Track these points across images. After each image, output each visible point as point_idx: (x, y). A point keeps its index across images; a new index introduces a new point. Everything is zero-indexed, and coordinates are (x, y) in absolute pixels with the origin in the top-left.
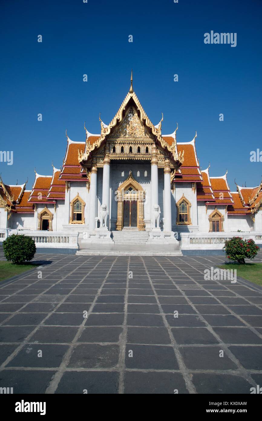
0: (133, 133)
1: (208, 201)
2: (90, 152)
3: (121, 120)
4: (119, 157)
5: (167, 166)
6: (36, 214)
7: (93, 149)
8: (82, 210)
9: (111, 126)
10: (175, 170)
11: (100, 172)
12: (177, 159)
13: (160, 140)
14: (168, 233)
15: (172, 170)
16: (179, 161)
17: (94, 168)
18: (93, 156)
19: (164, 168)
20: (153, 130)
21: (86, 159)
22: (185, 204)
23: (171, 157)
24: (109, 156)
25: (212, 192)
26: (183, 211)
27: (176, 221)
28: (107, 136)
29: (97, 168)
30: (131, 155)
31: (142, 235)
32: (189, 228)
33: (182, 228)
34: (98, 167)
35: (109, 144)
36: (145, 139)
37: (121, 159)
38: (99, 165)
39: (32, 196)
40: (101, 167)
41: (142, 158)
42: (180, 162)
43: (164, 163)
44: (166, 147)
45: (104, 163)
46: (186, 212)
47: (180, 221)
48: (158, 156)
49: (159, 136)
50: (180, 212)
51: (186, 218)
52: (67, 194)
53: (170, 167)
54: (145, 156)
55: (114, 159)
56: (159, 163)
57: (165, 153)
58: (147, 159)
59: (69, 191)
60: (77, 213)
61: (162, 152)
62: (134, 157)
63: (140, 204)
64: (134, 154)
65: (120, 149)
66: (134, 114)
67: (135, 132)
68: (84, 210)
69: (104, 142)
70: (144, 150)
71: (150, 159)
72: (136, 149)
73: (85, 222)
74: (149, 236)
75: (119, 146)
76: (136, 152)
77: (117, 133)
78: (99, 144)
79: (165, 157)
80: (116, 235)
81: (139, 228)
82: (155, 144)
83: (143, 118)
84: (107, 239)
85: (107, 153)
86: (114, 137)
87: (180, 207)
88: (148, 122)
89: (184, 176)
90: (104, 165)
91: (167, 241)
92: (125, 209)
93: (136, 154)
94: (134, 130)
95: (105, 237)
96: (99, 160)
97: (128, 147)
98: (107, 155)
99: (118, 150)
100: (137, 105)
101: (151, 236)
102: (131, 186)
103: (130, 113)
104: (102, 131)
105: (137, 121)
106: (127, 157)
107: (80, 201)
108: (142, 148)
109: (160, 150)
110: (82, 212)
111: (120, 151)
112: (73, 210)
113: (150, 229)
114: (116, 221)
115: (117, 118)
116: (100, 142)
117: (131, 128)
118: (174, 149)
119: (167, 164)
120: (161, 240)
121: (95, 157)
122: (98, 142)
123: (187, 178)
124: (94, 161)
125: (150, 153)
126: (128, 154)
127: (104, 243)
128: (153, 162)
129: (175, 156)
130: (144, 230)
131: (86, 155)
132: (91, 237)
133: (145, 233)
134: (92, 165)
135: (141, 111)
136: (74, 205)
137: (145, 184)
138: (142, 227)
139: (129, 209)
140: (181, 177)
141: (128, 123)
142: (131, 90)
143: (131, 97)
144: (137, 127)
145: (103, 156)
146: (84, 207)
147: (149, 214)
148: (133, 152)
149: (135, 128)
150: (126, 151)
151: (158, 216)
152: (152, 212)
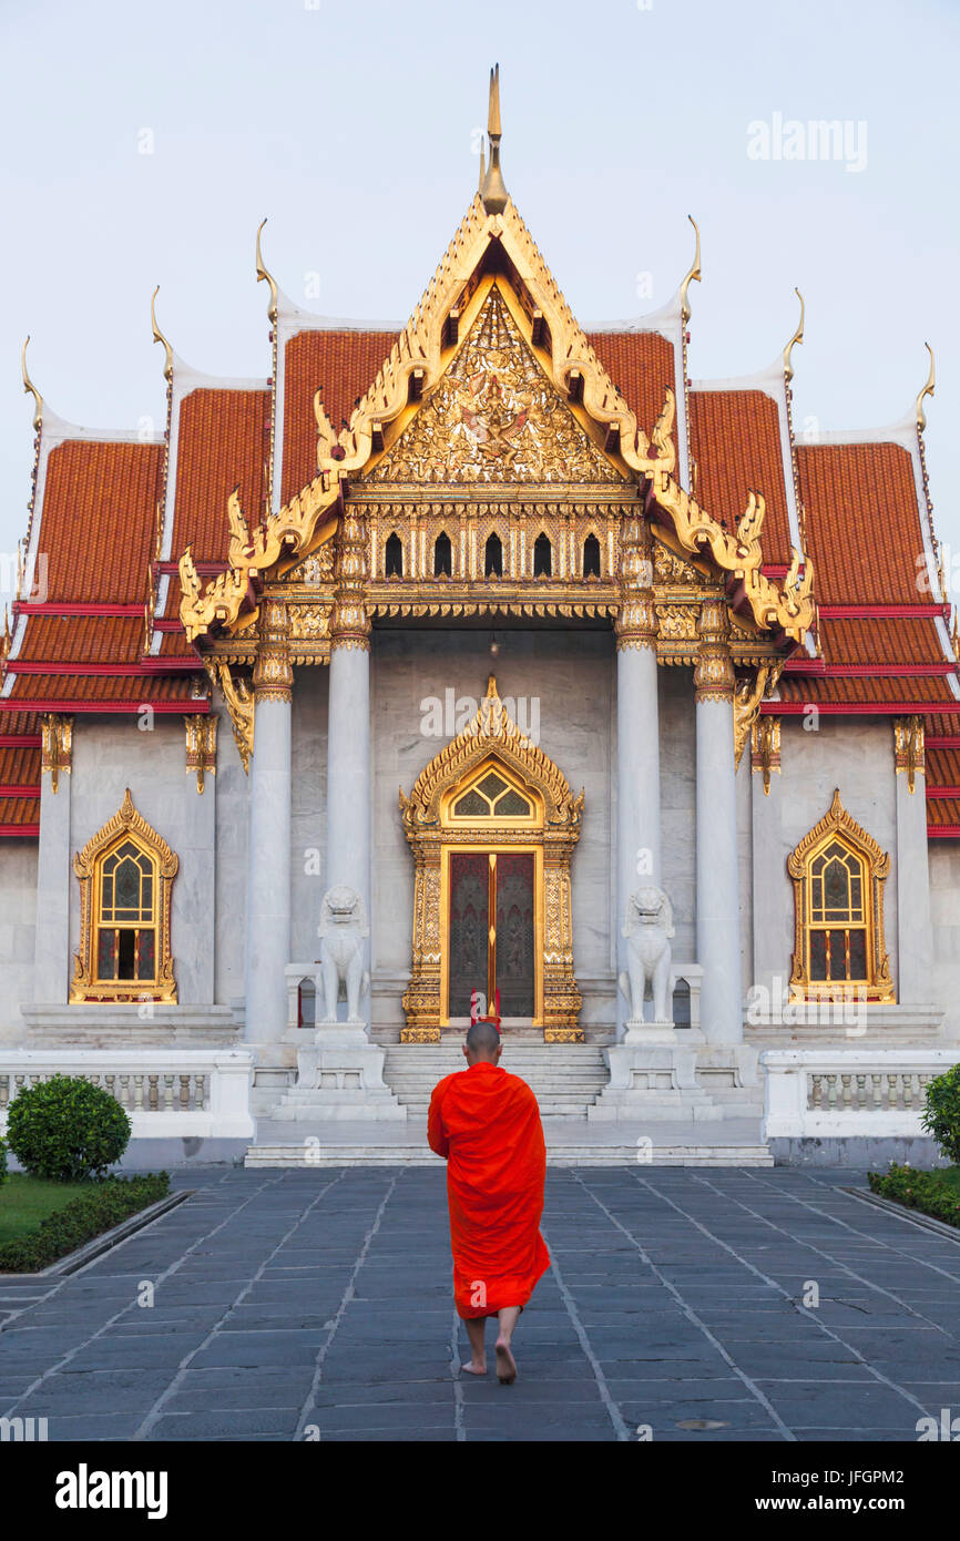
0: (506, 452)
2: (252, 580)
3: (432, 380)
4: (421, 599)
5: (712, 653)
7: (269, 557)
8: (156, 909)
9: (373, 421)
10: (762, 677)
11: (310, 686)
12: (772, 617)
13: (666, 499)
14: (719, 1052)
15: (744, 674)
16: (783, 629)
17: (274, 669)
18: (266, 593)
19: (693, 667)
20: (626, 443)
21: (234, 613)
23: (738, 599)
24: (364, 595)
26: (837, 906)
27: (786, 973)
28: (350, 483)
29: (294, 666)
30: (494, 588)
31: (567, 1069)
34: (301, 660)
35: (363, 519)
36: (577, 489)
37: (434, 609)
40: (319, 659)
41: (561, 608)
42: (789, 633)
43: (692, 634)
44: (705, 548)
45: (337, 635)
46: (857, 916)
48: (660, 592)
49: (659, 480)
50: (815, 917)
51: (859, 956)
53: (732, 659)
54: (577, 592)
55: (394, 610)
56: (664, 634)
57: (698, 572)
58: (590, 611)
59: (64, 781)
60: (122, 931)
61: (681, 566)
62: (515, 599)
63: (553, 876)
64: (512, 582)
65: (428, 553)
66: (513, 334)
67: (516, 443)
68: (170, 908)
69: (335, 513)
70: (573, 556)
71: (613, 611)
72: (528, 553)
73: (176, 989)
74: (609, 1070)
75: (423, 535)
76: (528, 570)
77: (411, 450)
78: (305, 530)
79: (701, 596)
80: (415, 1069)
81: (544, 1028)
82: (639, 517)
83: (569, 372)
84: (362, 1092)
85: (349, 578)
86: (393, 475)
87: (816, 883)
88: (600, 395)
89: (839, 672)
90: (333, 648)
91: (709, 1100)
92: (461, 909)
93: (524, 583)
94: (514, 432)
95: (352, 1081)
96: (302, 617)
97: (478, 538)
98: (350, 585)
99: (419, 558)
100: (531, 287)
101: (619, 1077)
102: (498, 766)
103: (488, 323)
104: (323, 449)
105: (531, 375)
106: (471, 599)
107: (144, 849)
108: (563, 545)
109: (667, 557)
110: (154, 924)
111: (427, 563)
112: (99, 909)
113: (612, 1030)
114: (403, 987)
115: (410, 366)
116: (309, 514)
117: (497, 422)
118: (754, 557)
119: (712, 639)
120: (675, 1096)
121: (279, 603)
122: (297, 518)
123: (859, 687)
124: (274, 623)
125: (611, 574)
126: (476, 581)
127: (346, 1113)
128: (628, 632)
129: (761, 596)
130: (578, 1037)
131: (230, 594)
132: (263, 1079)
133: (586, 1054)
134: (263, 647)
135: (556, 326)
136: (99, 875)
137: (584, 754)
138: (566, 1018)
139: (484, 913)
140: (821, 683)
141: (475, 385)
142: (494, 194)
143: (489, 239)
144: (532, 415)
145: (328, 594)
146: (172, 887)
147: (607, 936)
148: (507, 572)
149: (520, 419)
150: (463, 560)
151: (660, 957)
152: (625, 932)
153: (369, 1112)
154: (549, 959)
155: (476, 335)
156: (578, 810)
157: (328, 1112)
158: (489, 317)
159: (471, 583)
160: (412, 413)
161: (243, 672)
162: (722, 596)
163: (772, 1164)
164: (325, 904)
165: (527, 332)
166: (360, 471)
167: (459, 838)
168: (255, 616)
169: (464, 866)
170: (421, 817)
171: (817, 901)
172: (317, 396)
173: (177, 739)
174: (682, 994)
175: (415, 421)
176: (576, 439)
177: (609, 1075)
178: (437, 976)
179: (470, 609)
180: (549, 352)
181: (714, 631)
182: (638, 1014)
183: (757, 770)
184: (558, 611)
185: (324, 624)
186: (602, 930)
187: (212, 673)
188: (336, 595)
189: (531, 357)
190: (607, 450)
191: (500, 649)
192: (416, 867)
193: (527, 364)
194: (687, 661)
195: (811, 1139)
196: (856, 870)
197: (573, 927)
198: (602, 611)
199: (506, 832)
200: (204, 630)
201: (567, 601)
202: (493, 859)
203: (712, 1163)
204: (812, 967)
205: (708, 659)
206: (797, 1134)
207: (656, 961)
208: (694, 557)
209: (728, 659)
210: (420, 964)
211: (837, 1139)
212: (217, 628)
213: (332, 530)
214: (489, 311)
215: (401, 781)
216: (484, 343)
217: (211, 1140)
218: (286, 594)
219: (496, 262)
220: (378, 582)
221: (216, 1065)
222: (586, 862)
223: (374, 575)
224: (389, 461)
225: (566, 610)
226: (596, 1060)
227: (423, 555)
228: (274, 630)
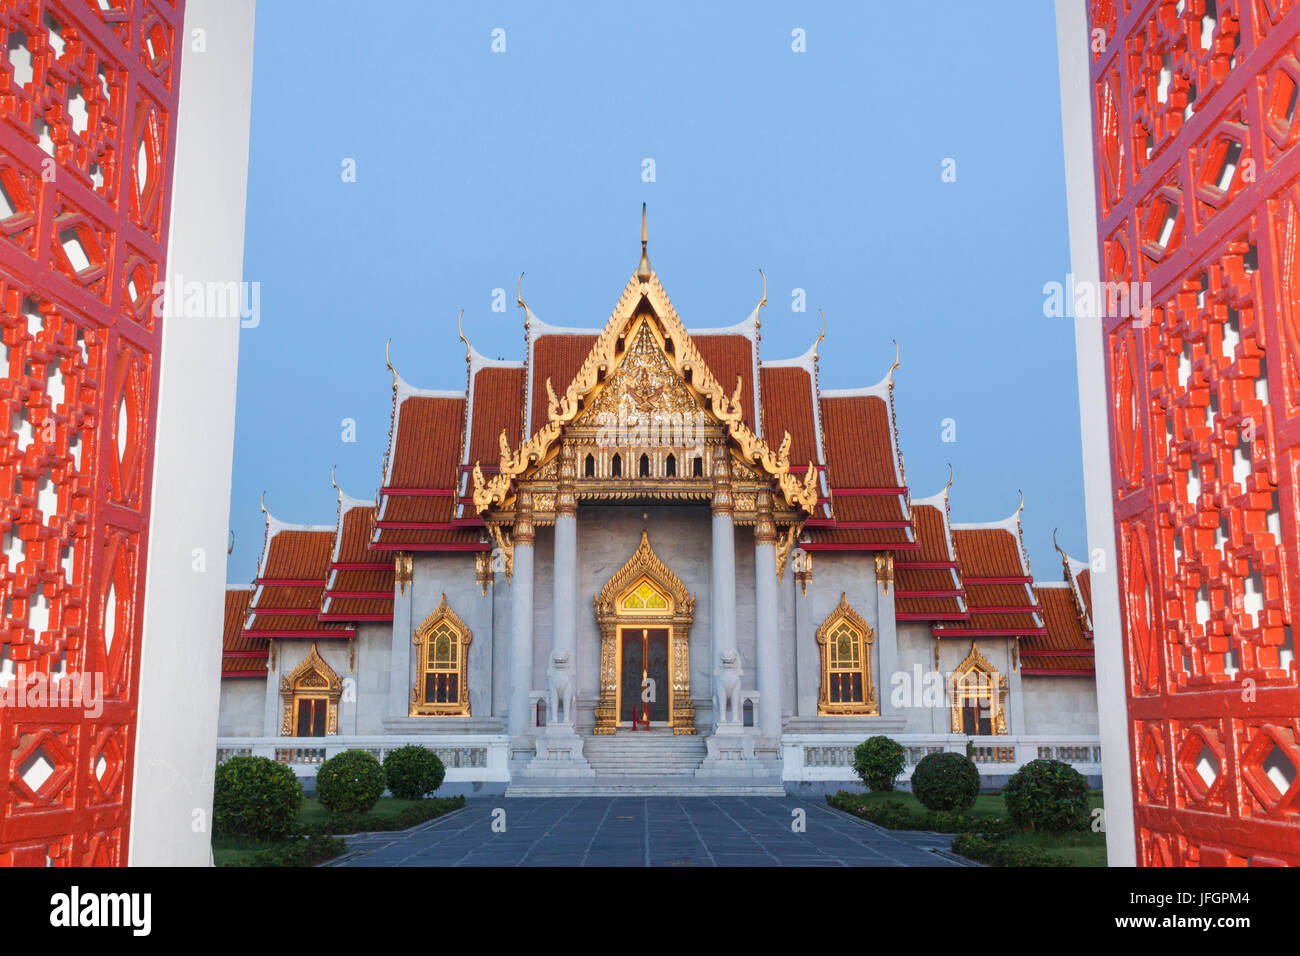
0: (651, 410)
1: (942, 622)
2: (513, 480)
3: (611, 371)
4: (605, 490)
5: (764, 518)
6: (274, 680)
7: (522, 467)
8: (459, 662)
9: (579, 394)
10: (791, 531)
11: (544, 537)
12: (795, 499)
13: (737, 436)
14: (769, 739)
15: (782, 529)
16: (801, 506)
17: (525, 528)
18: (520, 487)
19: (753, 526)
20: (715, 405)
21: (503, 498)
22: (852, 633)
23: (777, 490)
24: (574, 488)
25: (959, 586)
26: (844, 659)
27: (816, 698)
28: (565, 428)
29: (535, 526)
30: (645, 484)
31: (685, 749)
33: (839, 725)
34: (539, 523)
35: (573, 446)
37: (612, 495)
38: (542, 519)
39: (258, 609)
40: (549, 523)
41: (681, 494)
42: (804, 508)
43: (753, 508)
44: (759, 462)
45: (559, 509)
46: (856, 665)
47: (834, 699)
48: (735, 485)
49: (733, 425)
50: (833, 666)
51: (858, 688)
52: (401, 601)
53: (775, 522)
54: (690, 485)
55: (590, 496)
56: (737, 508)
58: (697, 496)
59: (407, 589)
60: (439, 674)
61: (746, 471)
62: (656, 489)
63: (678, 642)
64: (654, 480)
65: (608, 464)
66: (655, 345)
67: (656, 405)
68: (467, 662)
69: (558, 443)
70: (687, 466)
71: (710, 495)
72: (663, 464)
73: (470, 708)
74: (706, 749)
75: (606, 454)
76: (663, 474)
77: (599, 409)
78: (542, 453)
79: (758, 487)
80: (601, 749)
81: (675, 726)
82: (723, 445)
83: (684, 368)
84: (572, 762)
85: (566, 478)
86: (589, 422)
87: (833, 646)
88: (702, 380)
89: (843, 526)
90: (556, 517)
91: (762, 766)
92: (628, 660)
93: (661, 481)
94: (654, 399)
95: (565, 755)
96: (540, 499)
97: (636, 455)
98: (566, 482)
99: (603, 468)
100: (664, 321)
101: (713, 752)
102: (648, 581)
103: (641, 340)
104: (552, 409)
105: (664, 368)
106: (632, 490)
107: (452, 628)
108: (682, 460)
109: (739, 466)
110: (458, 671)
111: (608, 470)
112: (426, 662)
113: (711, 729)
114: (595, 704)
115: (598, 365)
116: (544, 444)
117: (645, 393)
118: (785, 466)
119: (764, 511)
120: (743, 764)
121: (527, 492)
122: (537, 445)
123: (855, 534)
124: (524, 503)
125: (709, 475)
126: (636, 480)
127: (562, 773)
128: (717, 507)
129: (789, 486)
130: (692, 733)
131: (501, 487)
132: (517, 756)
133: (695, 741)
134: (518, 516)
135: (677, 342)
136: (427, 642)
137: (695, 574)
138: (686, 721)
139: (641, 662)
140: (833, 532)
141: (634, 374)
142: (644, 272)
143: (641, 297)
144: (665, 389)
145: (554, 487)
146: (468, 649)
147: (708, 676)
148: (652, 474)
149: (659, 392)
150: (627, 468)
151: (735, 685)
152: (716, 673)
153: (575, 773)
154: (676, 688)
155: (635, 346)
156: (692, 605)
157: (552, 773)
158: (642, 335)
159: (632, 480)
160: (600, 388)
161: (508, 530)
162: (769, 487)
163: (784, 795)
164: (551, 658)
165: (662, 346)
166: (572, 420)
167: (626, 621)
168: (514, 499)
169: (631, 637)
170: (605, 609)
171: (833, 656)
172: (548, 382)
173: (471, 565)
174: (748, 708)
175: (602, 393)
176: (689, 402)
177: (707, 752)
178: (613, 698)
179: (631, 495)
180: (674, 355)
181: (764, 507)
182: (723, 718)
183: (798, 582)
184: (679, 496)
185: (551, 504)
186: (707, 672)
187: (490, 531)
188: (558, 487)
189: (664, 358)
190: (706, 408)
191: (648, 517)
192: (602, 637)
193: (662, 361)
194: (750, 523)
195: (806, 782)
196: (855, 637)
197: (690, 671)
198: (704, 496)
199: (653, 617)
200: (486, 507)
201: (684, 490)
202: (645, 633)
203: (753, 795)
204: (831, 694)
205: (762, 522)
206: (798, 779)
207: (732, 689)
208: (753, 466)
209: (772, 520)
210: (605, 691)
211: (820, 782)
212: (493, 506)
213: (556, 452)
214: (642, 334)
215: (593, 590)
216: (639, 350)
217: (487, 783)
218: (532, 487)
219: (644, 307)
220: (581, 480)
221: (490, 743)
222: (698, 633)
223: (579, 477)
224: (588, 415)
225: (684, 496)
226: (701, 744)
227: (606, 465)
228: (525, 507)
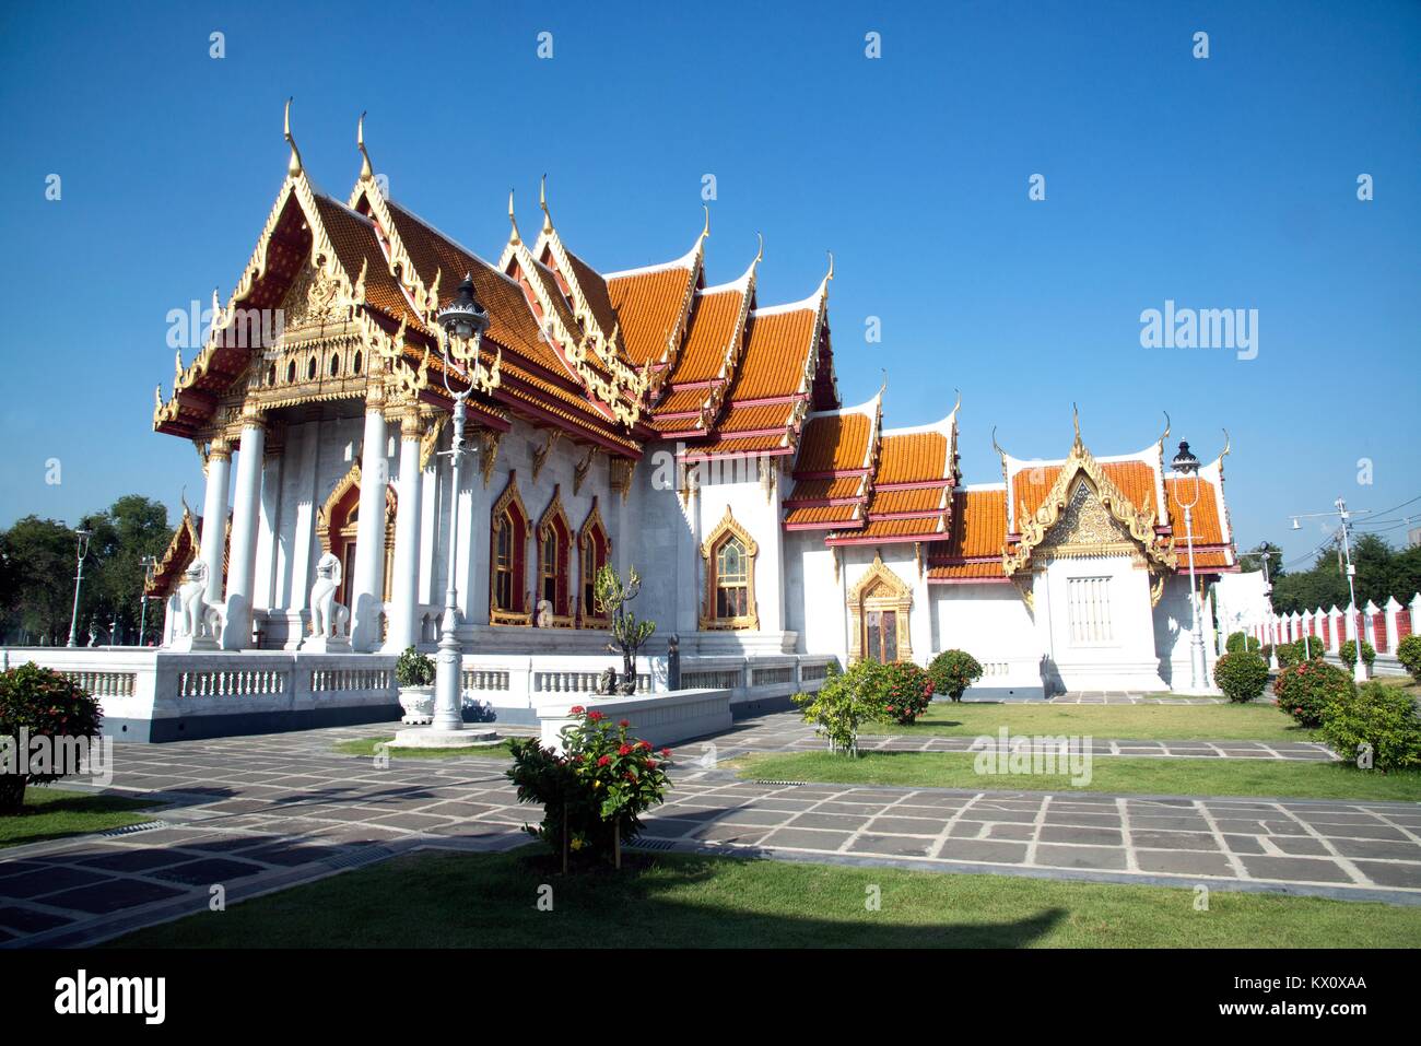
1: (835, 531)
3: (262, 273)
4: (282, 398)
17: (216, 443)
19: (401, 421)
22: (740, 547)
24: (257, 400)
26: (732, 573)
29: (226, 441)
32: (741, 641)
33: (717, 641)
34: (229, 437)
36: (350, 325)
37: (284, 403)
38: (228, 433)
40: (235, 436)
41: (340, 394)
45: (244, 422)
46: (743, 579)
47: (722, 614)
50: (720, 580)
51: (744, 602)
55: (268, 405)
58: (354, 395)
64: (319, 383)
65: (286, 371)
70: (349, 364)
71: (364, 393)
72: (328, 365)
75: (284, 362)
76: (327, 375)
83: (317, 257)
85: (250, 390)
88: (333, 266)
93: (326, 382)
96: (235, 413)
97: (306, 360)
98: (250, 394)
99: (282, 375)
100: (307, 213)
106: (301, 394)
108: (344, 359)
111: (285, 377)
115: (252, 268)
116: (207, 356)
119: (409, 403)
122: (202, 358)
123: (735, 443)
125: (365, 372)
126: (304, 384)
128: (369, 404)
134: (212, 432)
135: (315, 232)
148: (318, 377)
150: (299, 374)
159: (299, 386)
170: (322, 522)
179: (299, 401)
181: (410, 399)
184: (338, 397)
194: (398, 418)
196: (742, 550)
198: (359, 393)
200: (159, 423)
201: (343, 390)
205: (406, 416)
209: (416, 413)
220: (264, 390)
223: (263, 387)
225: (342, 396)
227: (284, 373)
